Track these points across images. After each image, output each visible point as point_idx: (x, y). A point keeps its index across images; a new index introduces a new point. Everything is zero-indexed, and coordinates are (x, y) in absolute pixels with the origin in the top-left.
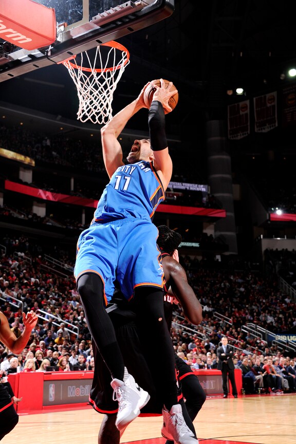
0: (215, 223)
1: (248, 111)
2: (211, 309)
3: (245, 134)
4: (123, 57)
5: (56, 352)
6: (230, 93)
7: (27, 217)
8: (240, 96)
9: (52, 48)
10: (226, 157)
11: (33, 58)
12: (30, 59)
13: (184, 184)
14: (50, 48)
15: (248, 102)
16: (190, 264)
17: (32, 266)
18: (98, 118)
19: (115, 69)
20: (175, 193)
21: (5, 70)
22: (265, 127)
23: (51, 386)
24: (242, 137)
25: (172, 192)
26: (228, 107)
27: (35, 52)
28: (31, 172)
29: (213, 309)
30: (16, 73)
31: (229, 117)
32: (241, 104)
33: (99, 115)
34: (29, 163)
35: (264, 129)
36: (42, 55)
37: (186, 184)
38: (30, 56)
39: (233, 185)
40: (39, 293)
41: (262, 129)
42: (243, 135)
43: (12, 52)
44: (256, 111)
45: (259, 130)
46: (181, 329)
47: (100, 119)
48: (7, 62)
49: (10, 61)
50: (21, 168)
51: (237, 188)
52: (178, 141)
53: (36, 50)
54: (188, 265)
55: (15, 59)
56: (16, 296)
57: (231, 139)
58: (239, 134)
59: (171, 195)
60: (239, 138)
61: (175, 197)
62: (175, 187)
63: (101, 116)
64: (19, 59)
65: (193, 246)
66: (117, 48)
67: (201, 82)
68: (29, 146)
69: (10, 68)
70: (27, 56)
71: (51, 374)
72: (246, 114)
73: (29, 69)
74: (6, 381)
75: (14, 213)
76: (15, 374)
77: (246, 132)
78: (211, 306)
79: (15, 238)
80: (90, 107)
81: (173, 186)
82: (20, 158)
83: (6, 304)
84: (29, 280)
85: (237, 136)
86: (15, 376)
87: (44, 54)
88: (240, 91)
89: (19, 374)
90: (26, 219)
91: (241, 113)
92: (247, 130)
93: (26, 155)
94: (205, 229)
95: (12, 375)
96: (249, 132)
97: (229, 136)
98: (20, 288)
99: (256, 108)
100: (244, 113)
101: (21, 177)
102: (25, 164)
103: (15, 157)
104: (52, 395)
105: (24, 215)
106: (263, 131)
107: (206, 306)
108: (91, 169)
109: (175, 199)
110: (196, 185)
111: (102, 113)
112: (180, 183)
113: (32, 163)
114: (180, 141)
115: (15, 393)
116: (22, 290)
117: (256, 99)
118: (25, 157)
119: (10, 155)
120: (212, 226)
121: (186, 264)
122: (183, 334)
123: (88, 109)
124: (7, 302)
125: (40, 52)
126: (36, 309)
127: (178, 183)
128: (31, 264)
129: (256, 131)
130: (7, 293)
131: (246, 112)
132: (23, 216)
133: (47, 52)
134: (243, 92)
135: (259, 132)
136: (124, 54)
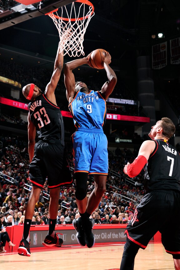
0: (142, 126)
1: (166, 50)
2: (140, 184)
3: (164, 65)
4: (90, 10)
5: (37, 212)
6: (154, 37)
7: (16, 122)
8: (160, 39)
9: (42, 3)
10: (151, 81)
11: (29, 11)
12: (26, 11)
13: (122, 100)
14: (41, 3)
15: (166, 43)
16: (125, 154)
17: (20, 155)
18: (73, 53)
19: (84, 18)
20: (116, 106)
21: (9, 19)
22: (178, 60)
23: (35, 235)
24: (162, 67)
25: (114, 105)
26: (152, 46)
27: (30, 6)
28: (19, 92)
29: (141, 184)
30: (16, 21)
31: (153, 54)
32: (161, 45)
33: (74, 51)
34: (17, 86)
35: (177, 62)
36: (35, 8)
37: (123, 100)
38: (26, 9)
39: (155, 100)
40: (25, 173)
41: (175, 62)
42: (162, 66)
43: (14, 6)
44: (172, 49)
45: (174, 62)
46: (120, 197)
47: (75, 53)
48: (10, 13)
49: (13, 13)
50: (12, 89)
51: (157, 102)
52: (118, 71)
53: (31, 5)
54: (124, 154)
55: (16, 11)
56: (10, 175)
57: (154, 69)
58: (160, 66)
59: (113, 108)
60: (160, 68)
61: (116, 108)
62: (115, 102)
63: (75, 51)
64: (19, 11)
65: (128, 142)
66: (86, 3)
67: (134, 29)
68: (17, 74)
69: (13, 18)
70: (24, 9)
71: (34, 226)
72: (165, 52)
73: (26, 19)
74: (5, 231)
75: (8, 119)
76: (11, 226)
77: (165, 64)
78: (140, 182)
79: (8, 136)
80: (68, 45)
81: (114, 101)
82: (11, 82)
83: (3, 180)
84: (18, 164)
85: (158, 67)
86: (11, 227)
87: (36, 7)
88: (160, 35)
89: (13, 226)
90: (16, 123)
91: (161, 51)
92: (166, 63)
93: (15, 80)
94: (136, 130)
95: (8, 227)
96: (166, 64)
97: (153, 67)
98: (12, 169)
99: (172, 48)
100: (163, 51)
101: (12, 95)
102: (15, 87)
103: (7, 81)
104: (35, 241)
105: (15, 121)
106: (177, 63)
107: (137, 182)
108: (59, 90)
109: (116, 110)
110: (130, 101)
111: (76, 49)
112: (119, 99)
113: (19, 86)
114: (119, 71)
115: (11, 239)
116: (14, 171)
117: (172, 41)
118: (15, 82)
119: (4, 80)
120: (141, 128)
121: (123, 154)
122: (121, 200)
123: (66, 46)
124: (3, 179)
125: (33, 7)
126: (23, 184)
127: (118, 99)
128: (19, 153)
129: (171, 63)
130: (4, 173)
131: (164, 50)
132: (13, 121)
133: (39, 6)
134: (163, 36)
135: (173, 64)
136: (91, 8)
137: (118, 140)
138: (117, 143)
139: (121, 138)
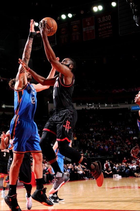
8: (37, 27)
24: (38, 49)
52: (3, 49)
57: (33, 50)
60: (37, 49)
72: (40, 37)
92: (41, 46)
137: (4, 106)
138: (3, 108)
139: (6, 104)
